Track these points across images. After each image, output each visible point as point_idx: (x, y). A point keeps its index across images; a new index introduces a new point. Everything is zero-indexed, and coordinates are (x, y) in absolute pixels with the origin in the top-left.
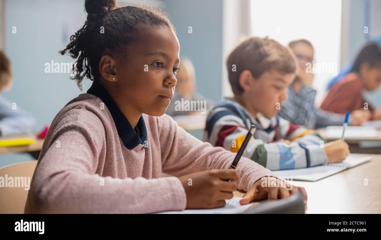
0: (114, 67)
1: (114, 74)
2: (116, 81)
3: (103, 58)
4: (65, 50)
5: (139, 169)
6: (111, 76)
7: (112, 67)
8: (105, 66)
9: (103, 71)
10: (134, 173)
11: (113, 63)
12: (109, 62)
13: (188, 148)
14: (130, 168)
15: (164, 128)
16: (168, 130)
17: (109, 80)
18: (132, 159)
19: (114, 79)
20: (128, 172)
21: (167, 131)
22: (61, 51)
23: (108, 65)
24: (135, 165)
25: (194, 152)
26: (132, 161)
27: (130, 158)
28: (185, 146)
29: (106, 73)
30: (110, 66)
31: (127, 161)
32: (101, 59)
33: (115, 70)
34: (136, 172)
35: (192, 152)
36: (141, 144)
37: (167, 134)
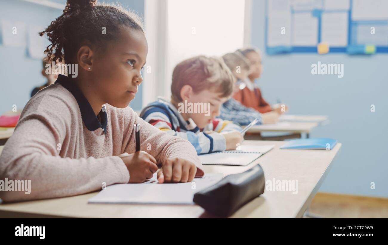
0: (91, 58)
1: (90, 64)
2: (91, 70)
3: (82, 48)
4: (43, 32)
5: (98, 150)
6: (88, 65)
7: (89, 57)
8: (84, 55)
9: (81, 59)
10: (94, 155)
11: (91, 54)
12: (88, 53)
13: (146, 135)
14: (90, 149)
15: (126, 117)
16: (130, 118)
17: (85, 68)
18: (92, 141)
19: (90, 68)
20: (89, 153)
21: (129, 120)
22: (40, 33)
23: (86, 55)
24: (95, 146)
25: (151, 139)
26: (92, 143)
27: (90, 140)
28: (144, 133)
29: (83, 62)
30: (87, 56)
31: (87, 143)
32: (80, 48)
33: (92, 61)
34: (96, 153)
35: (149, 140)
36: (101, 127)
37: (128, 122)
